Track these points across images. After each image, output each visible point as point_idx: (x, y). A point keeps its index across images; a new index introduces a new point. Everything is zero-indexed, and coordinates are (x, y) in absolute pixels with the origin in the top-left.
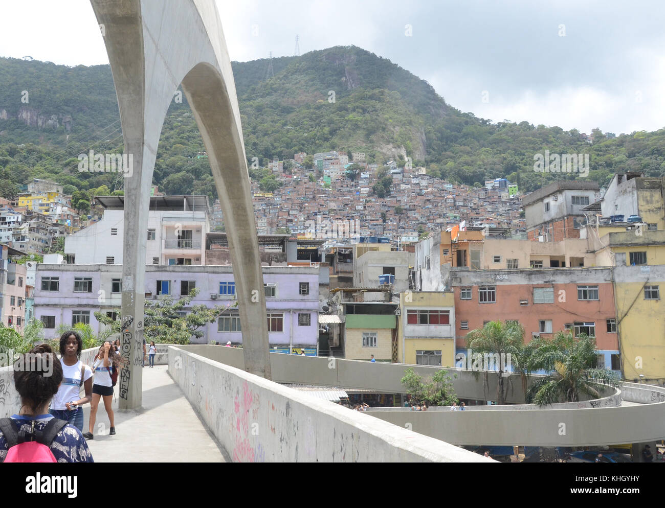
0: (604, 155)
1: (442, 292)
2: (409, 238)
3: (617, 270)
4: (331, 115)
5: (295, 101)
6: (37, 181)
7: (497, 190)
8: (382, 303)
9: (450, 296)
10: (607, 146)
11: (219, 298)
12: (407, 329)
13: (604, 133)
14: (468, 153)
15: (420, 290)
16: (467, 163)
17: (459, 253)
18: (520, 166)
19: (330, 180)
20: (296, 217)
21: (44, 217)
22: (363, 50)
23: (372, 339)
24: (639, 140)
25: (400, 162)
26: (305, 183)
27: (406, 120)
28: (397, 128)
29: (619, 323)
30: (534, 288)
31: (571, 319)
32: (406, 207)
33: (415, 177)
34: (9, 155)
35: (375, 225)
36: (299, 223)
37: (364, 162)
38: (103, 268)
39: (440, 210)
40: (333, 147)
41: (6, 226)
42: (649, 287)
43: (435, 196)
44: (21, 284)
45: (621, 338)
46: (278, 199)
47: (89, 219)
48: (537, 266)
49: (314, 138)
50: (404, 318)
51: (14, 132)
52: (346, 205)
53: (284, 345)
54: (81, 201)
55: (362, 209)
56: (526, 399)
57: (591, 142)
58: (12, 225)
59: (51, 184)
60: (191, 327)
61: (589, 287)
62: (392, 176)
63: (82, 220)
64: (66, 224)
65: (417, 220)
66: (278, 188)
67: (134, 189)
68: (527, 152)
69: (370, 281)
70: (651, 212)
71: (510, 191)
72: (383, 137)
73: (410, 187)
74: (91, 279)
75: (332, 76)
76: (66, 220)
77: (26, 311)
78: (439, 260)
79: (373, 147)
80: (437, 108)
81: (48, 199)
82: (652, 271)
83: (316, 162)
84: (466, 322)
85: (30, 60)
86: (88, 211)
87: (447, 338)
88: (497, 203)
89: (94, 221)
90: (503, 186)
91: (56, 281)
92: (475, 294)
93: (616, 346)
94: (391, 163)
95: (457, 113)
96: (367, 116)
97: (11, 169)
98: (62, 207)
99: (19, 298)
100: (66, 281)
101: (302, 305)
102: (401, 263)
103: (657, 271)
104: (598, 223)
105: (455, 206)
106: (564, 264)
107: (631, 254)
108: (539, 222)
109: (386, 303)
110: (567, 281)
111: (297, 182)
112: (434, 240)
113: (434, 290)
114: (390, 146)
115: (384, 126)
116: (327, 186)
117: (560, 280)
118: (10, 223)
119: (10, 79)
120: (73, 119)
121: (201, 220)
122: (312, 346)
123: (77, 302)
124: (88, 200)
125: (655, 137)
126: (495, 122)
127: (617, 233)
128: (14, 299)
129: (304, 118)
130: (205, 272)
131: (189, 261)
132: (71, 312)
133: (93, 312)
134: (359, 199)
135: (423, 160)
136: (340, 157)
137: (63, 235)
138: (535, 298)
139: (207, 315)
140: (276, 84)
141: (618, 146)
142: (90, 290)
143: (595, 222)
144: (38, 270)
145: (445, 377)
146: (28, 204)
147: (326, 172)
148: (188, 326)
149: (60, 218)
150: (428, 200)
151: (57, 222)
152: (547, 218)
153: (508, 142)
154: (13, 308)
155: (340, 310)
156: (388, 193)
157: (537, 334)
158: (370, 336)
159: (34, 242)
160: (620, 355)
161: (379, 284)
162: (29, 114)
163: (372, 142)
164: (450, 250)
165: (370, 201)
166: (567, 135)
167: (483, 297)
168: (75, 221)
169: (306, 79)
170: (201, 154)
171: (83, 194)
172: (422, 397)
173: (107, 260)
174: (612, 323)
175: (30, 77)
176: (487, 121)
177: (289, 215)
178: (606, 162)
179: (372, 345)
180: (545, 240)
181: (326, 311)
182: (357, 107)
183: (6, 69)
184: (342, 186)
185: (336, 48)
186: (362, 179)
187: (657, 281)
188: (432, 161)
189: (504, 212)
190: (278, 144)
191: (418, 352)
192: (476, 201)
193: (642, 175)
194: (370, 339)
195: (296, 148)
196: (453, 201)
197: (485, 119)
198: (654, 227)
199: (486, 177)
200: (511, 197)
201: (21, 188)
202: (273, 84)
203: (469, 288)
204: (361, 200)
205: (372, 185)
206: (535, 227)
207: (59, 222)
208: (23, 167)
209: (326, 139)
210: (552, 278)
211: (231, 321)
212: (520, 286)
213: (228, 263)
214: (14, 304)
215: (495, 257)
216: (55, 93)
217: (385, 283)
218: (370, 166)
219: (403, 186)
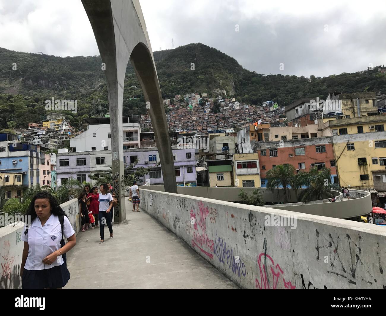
0: (316, 87)
1: (252, 153)
2: (229, 131)
3: (334, 138)
4: (191, 76)
5: (173, 70)
6: (52, 114)
7: (268, 106)
8: (224, 160)
9: (256, 154)
10: (317, 83)
11: (149, 163)
12: (238, 171)
13: (316, 77)
14: (254, 90)
15: (242, 153)
16: (253, 95)
17: (259, 134)
18: (278, 95)
19: (192, 107)
20: (178, 125)
21: (57, 131)
22: (204, 45)
23: (221, 176)
24: (332, 79)
25: (223, 96)
26: (181, 109)
27: (225, 77)
28: (221, 81)
29: (336, 162)
30: (295, 148)
31: (313, 162)
32: (227, 117)
33: (230, 103)
34: (35, 102)
35: (214, 126)
36: (179, 127)
37: (207, 97)
38: (91, 153)
39: (243, 117)
40: (192, 92)
41: (37, 137)
42: (349, 144)
43: (240, 111)
44: (48, 164)
45: (338, 169)
46: (169, 117)
47: (79, 131)
48: (295, 138)
49: (183, 88)
50: (236, 166)
51: (37, 91)
52: (200, 117)
53: (181, 182)
54: (75, 122)
55: (207, 119)
56: (298, 200)
57: (310, 81)
58: (40, 136)
59: (59, 115)
60: (137, 177)
61: (321, 146)
62: (220, 103)
63: (76, 131)
64: (68, 134)
65: (233, 122)
66: (169, 112)
67: (114, 107)
68: (281, 88)
69: (218, 150)
70: (347, 110)
71: (274, 106)
72: (215, 85)
73: (228, 108)
74: (85, 158)
75: (190, 58)
76: (68, 132)
77: (52, 177)
78: (249, 139)
79: (211, 91)
80: (239, 70)
81: (58, 122)
82: (350, 137)
83: (185, 99)
84: (265, 166)
85: (42, 54)
86: (79, 127)
87: (256, 174)
88: (269, 112)
89: (83, 132)
90: (271, 104)
91: (67, 161)
92: (268, 153)
93: (336, 172)
94: (220, 98)
95: (249, 72)
96: (207, 76)
97: (37, 109)
98: (66, 126)
99: (47, 171)
100: (73, 160)
101: (188, 164)
102: (231, 141)
103: (353, 137)
104: (323, 117)
105: (249, 114)
106: (308, 137)
107: (340, 130)
108: (293, 118)
109: (226, 160)
110: (311, 144)
111: (177, 109)
112: (246, 130)
113: (248, 152)
114: (218, 89)
115: (215, 80)
116: (191, 109)
117: (308, 144)
118: (39, 135)
119: (32, 64)
120: (67, 84)
121: (137, 127)
122: (194, 182)
123: (78, 170)
124: (78, 122)
125: (339, 77)
126: (266, 75)
127: (332, 120)
128: (45, 172)
129: (178, 78)
130: (141, 151)
131: (133, 147)
132: (76, 175)
133: (87, 174)
134: (206, 115)
135: (234, 95)
136: (196, 96)
137: (67, 139)
138: (296, 153)
139: (144, 171)
140: (164, 63)
141: (323, 82)
142: (85, 164)
143: (321, 116)
144: (57, 156)
145: (258, 192)
146: (47, 125)
147: (190, 103)
148: (135, 177)
149: (65, 131)
150: (237, 113)
151: (63, 133)
152: (297, 116)
153: (272, 84)
154: (45, 176)
155: (205, 164)
156: (219, 111)
157: (298, 170)
158: (220, 175)
159: (52, 143)
160: (338, 176)
161: (222, 151)
162: (44, 81)
163: (210, 88)
164: (254, 134)
165: (211, 115)
166: (299, 79)
167: (271, 154)
168: (72, 132)
169: (178, 60)
170: (131, 98)
171: (75, 119)
172: (248, 202)
173: (92, 149)
174: (333, 162)
175: (42, 63)
176: (262, 75)
177: (175, 124)
178: (317, 90)
179: (221, 180)
180: (298, 126)
181: (199, 165)
182: (202, 72)
183: (29, 59)
184: (198, 109)
185: (191, 44)
186: (206, 105)
187: (353, 141)
188: (238, 95)
189: (272, 116)
190: (167, 91)
191: (243, 181)
192: (259, 112)
193: (342, 93)
194: (220, 177)
195: (176, 93)
196: (248, 113)
197: (261, 74)
198: (349, 117)
199: (263, 101)
200: (275, 109)
201: (43, 118)
202: (163, 63)
203: (265, 150)
204: (207, 115)
205: (211, 108)
206: (291, 121)
207: (65, 133)
208: (43, 107)
209: (189, 88)
210: (303, 143)
211: (155, 173)
212: (289, 148)
213: (151, 146)
214: (45, 174)
215: (276, 135)
216: (56, 71)
217: (225, 151)
218: (210, 99)
219: (225, 108)
